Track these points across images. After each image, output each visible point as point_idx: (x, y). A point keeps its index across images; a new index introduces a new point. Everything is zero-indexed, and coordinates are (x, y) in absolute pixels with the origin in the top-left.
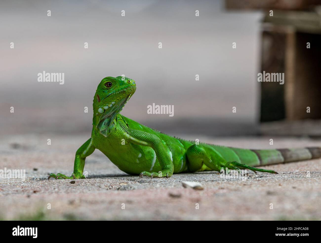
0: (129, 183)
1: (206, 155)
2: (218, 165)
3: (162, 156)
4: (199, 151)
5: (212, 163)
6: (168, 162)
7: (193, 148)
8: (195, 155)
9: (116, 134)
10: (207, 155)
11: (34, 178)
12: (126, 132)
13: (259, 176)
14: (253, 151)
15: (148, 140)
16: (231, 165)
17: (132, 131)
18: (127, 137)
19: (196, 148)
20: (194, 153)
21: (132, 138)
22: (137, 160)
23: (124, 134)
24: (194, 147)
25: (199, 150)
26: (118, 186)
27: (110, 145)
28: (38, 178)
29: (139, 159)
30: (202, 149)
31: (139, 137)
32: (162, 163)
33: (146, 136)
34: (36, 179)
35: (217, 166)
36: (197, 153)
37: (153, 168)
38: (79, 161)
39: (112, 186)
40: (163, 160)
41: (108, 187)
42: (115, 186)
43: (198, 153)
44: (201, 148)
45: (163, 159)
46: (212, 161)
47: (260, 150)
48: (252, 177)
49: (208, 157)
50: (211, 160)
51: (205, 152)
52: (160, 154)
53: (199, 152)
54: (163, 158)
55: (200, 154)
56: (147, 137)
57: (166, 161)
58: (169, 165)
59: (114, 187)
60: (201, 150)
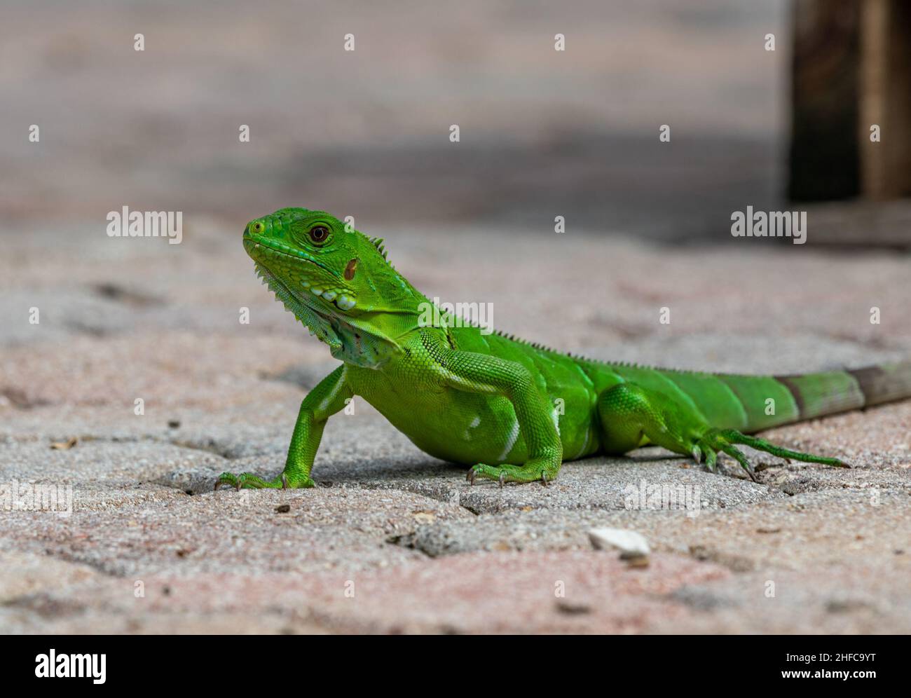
0: (440, 512)
1: (652, 414)
2: (684, 438)
3: (532, 424)
4: (631, 403)
5: (666, 432)
6: (548, 439)
7: (613, 396)
8: (621, 414)
9: (409, 366)
10: (653, 412)
11: (174, 474)
12: (438, 360)
13: (797, 477)
14: (781, 380)
15: (499, 379)
16: (720, 439)
17: (456, 358)
18: (440, 376)
19: (623, 395)
20: (619, 410)
21: (454, 377)
22: (467, 432)
23: (434, 367)
24: (619, 394)
25: (631, 401)
26: (408, 524)
27: (393, 390)
28: (183, 474)
29: (471, 431)
30: (640, 397)
31: (474, 373)
32: (531, 440)
33: (492, 371)
34: (180, 475)
35: (681, 440)
36: (627, 409)
37: (509, 455)
38: (305, 433)
39: (393, 525)
40: (536, 434)
41: (383, 527)
42: (400, 524)
43: (630, 408)
44: (637, 396)
45: (536, 431)
46: (666, 428)
47: (799, 377)
48: (778, 479)
49: (657, 418)
50: (664, 426)
51: (649, 405)
52: (527, 417)
53: (632, 406)
54: (535, 428)
55: (635, 411)
56: (497, 373)
57: (542, 436)
58: (549, 447)
59: (399, 526)
60: (636, 401)
